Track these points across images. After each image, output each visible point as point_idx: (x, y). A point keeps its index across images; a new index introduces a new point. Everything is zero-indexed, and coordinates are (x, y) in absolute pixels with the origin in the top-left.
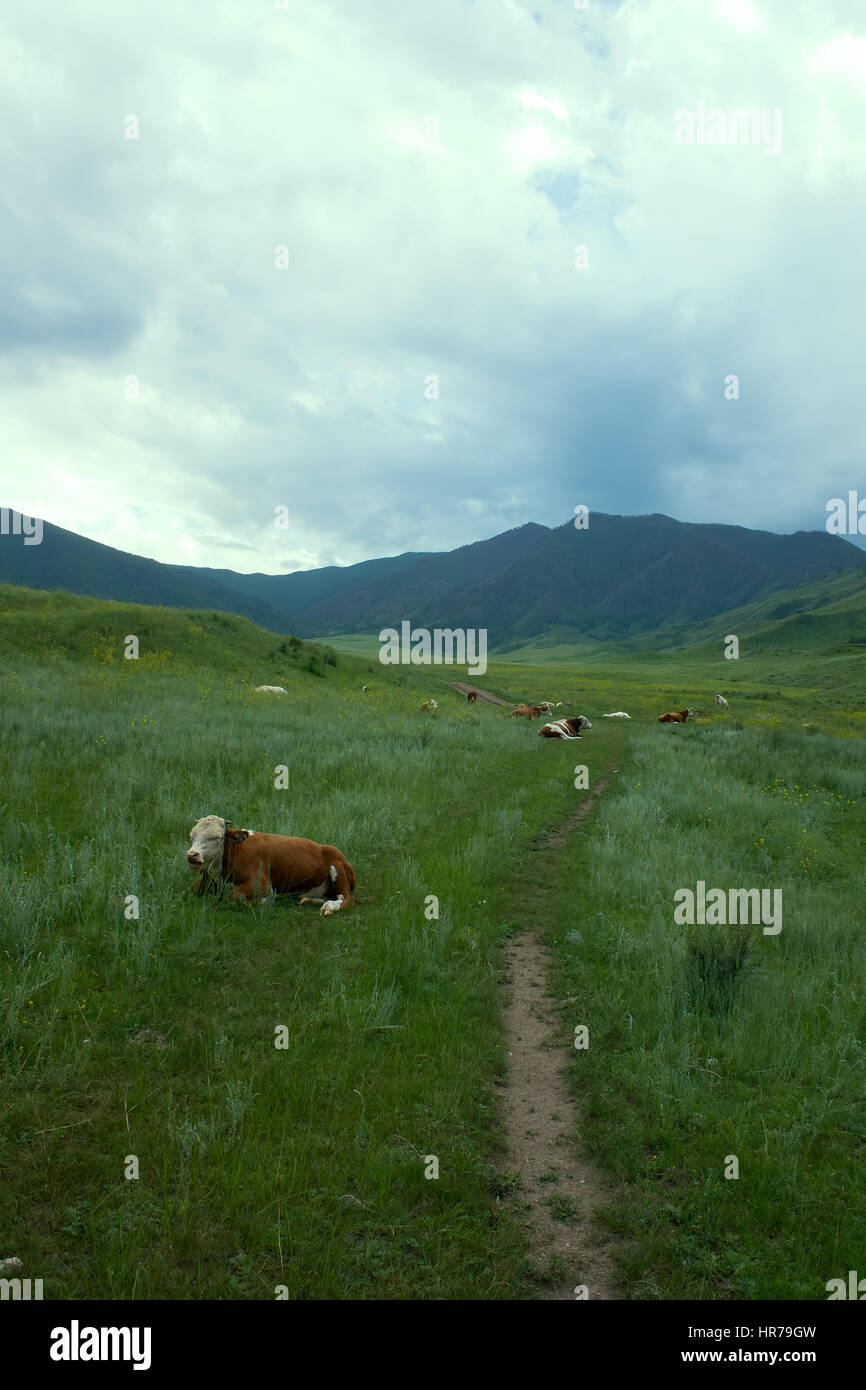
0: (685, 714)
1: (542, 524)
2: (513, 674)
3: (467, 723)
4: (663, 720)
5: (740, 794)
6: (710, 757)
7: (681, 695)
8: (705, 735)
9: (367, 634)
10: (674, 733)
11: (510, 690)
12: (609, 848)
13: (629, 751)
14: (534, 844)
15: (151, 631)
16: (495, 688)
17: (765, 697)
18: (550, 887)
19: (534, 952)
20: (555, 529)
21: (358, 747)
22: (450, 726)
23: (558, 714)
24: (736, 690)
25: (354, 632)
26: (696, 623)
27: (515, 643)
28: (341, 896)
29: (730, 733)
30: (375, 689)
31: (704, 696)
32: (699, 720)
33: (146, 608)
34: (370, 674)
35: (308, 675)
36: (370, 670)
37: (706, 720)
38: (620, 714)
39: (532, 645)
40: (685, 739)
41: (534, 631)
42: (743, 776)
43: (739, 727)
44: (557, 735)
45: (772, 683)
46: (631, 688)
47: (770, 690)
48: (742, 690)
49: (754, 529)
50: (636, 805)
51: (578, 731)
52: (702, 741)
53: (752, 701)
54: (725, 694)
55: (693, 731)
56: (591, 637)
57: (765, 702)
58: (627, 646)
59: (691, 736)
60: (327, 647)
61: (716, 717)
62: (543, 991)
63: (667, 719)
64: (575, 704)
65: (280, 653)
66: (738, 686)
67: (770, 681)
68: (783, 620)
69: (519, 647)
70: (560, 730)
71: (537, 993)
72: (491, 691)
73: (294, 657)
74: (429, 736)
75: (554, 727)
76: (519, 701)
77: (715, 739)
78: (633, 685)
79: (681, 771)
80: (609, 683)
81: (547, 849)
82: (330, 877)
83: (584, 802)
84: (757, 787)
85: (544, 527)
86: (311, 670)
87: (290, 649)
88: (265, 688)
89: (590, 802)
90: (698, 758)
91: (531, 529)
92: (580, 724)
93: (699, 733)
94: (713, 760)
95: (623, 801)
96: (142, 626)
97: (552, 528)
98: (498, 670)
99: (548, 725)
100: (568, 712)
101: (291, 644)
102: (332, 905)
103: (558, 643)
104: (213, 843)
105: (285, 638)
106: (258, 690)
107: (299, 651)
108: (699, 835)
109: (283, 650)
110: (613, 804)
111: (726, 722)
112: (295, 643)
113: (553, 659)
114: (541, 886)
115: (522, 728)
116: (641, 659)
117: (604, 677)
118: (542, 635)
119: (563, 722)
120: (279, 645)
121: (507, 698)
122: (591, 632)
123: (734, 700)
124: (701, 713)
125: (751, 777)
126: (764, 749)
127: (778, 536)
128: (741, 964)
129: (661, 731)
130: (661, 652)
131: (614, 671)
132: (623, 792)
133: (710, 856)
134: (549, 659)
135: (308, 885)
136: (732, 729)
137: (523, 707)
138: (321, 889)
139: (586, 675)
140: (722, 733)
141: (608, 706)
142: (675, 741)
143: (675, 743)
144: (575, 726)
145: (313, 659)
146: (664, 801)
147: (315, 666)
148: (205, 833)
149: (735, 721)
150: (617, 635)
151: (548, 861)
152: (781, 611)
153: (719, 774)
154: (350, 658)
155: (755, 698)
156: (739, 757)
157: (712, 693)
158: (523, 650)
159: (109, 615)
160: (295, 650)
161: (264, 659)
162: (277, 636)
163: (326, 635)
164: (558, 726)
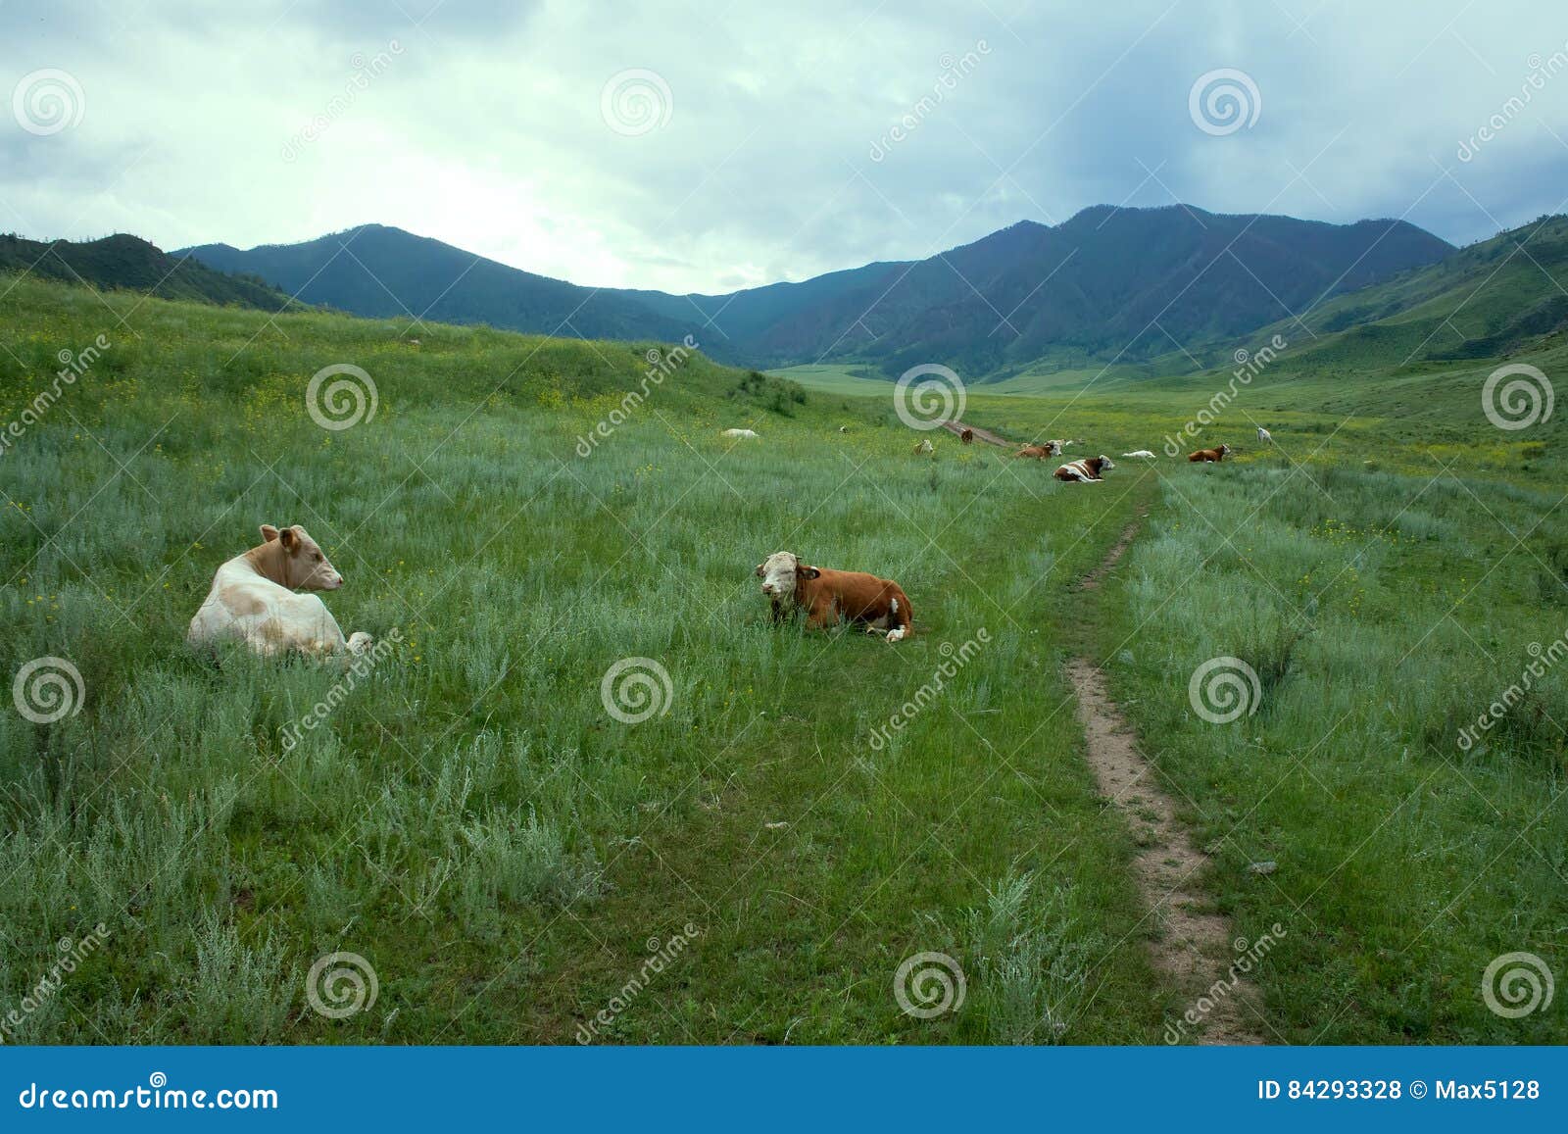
0: (1221, 452)
1: (1038, 221)
2: (1010, 408)
3: (975, 465)
4: (1194, 459)
5: (1286, 537)
6: (1252, 498)
7: (1214, 430)
8: (1246, 475)
9: (827, 363)
10: (1208, 473)
11: (1010, 427)
12: (1148, 588)
13: (1159, 493)
14: (1069, 586)
15: (594, 370)
16: (992, 425)
17: (1318, 429)
18: (1093, 624)
19: (1089, 673)
20: (1055, 228)
21: (863, 495)
22: (955, 468)
23: (1070, 453)
24: (1282, 421)
25: (811, 361)
26: (1230, 339)
27: (1008, 370)
28: (903, 626)
29: (1274, 472)
30: (855, 430)
31: (1244, 430)
32: (1237, 459)
33: (587, 343)
34: (843, 412)
35: (775, 415)
36: (845, 408)
37: (1245, 458)
38: (1143, 453)
39: (1030, 372)
40: (1223, 479)
41: (1032, 353)
42: (1289, 518)
43: (1285, 465)
44: (1075, 477)
45: (1326, 412)
46: (1153, 421)
47: (1325, 420)
48: (1290, 421)
49: (1305, 218)
50: (1170, 548)
51: (1098, 473)
52: (1242, 481)
53: (1301, 434)
54: (1268, 427)
55: (1230, 470)
56: (1101, 359)
57: (1317, 436)
58: (1146, 370)
59: (1230, 476)
60: (792, 382)
61: (1259, 454)
62: (1104, 699)
63: (1200, 458)
64: (1088, 442)
65: (740, 391)
66: (1284, 417)
67: (1325, 409)
68: (1341, 334)
69: (1012, 374)
70: (1078, 472)
71: (1100, 700)
72: (988, 429)
73: (757, 395)
74: (937, 481)
75: (1071, 469)
76: (1021, 440)
77: (1257, 480)
78: (1155, 419)
79: (1220, 514)
80: (1123, 417)
81: (1082, 591)
82: (890, 610)
83: (1113, 548)
84: (1305, 531)
85: (1040, 226)
86: (778, 410)
87: (752, 386)
88: (735, 431)
89: (1119, 548)
90: (1238, 499)
91: (1026, 229)
92: (1101, 465)
93: (1238, 473)
94: (1255, 502)
95: (1158, 545)
96: (584, 364)
97: (1051, 226)
98: (989, 402)
99: (1064, 466)
100: (1081, 452)
101: (752, 381)
102: (898, 633)
103: (1061, 368)
104: (785, 576)
105: (743, 373)
106: (724, 434)
107: (762, 388)
108: (1241, 579)
109: (744, 387)
110: (1147, 549)
111: (1269, 460)
112: (757, 378)
113: (1058, 388)
114: (1083, 622)
115: (1034, 470)
116: (1164, 386)
117: (1119, 408)
118: (1041, 359)
119: (1081, 463)
120: (738, 382)
121: (1008, 438)
122: (1102, 353)
123: (1279, 433)
124: (1239, 450)
125: (1298, 520)
126: (1316, 488)
127: (1336, 226)
128: (1284, 670)
129: (1194, 471)
130: (1189, 376)
131: (1132, 401)
132: (1157, 536)
133: (1253, 598)
134: (1049, 389)
135: (872, 616)
136: (1277, 467)
137: (1027, 447)
138: (883, 620)
139: (1098, 407)
140: (1266, 473)
141: (1127, 443)
142: (1210, 481)
143: (1212, 484)
144: (1096, 466)
145: (779, 397)
146: (1202, 545)
147: (782, 406)
148: (778, 570)
149: (1280, 458)
150: (1134, 356)
151: (1086, 602)
152: (1340, 322)
153: (1261, 517)
154: (819, 394)
155: (1306, 431)
156: (1285, 497)
157: (1252, 426)
158: (1015, 378)
159: (545, 352)
160: (757, 387)
161: (723, 398)
162: (733, 370)
163: (777, 366)
164: (1076, 466)
